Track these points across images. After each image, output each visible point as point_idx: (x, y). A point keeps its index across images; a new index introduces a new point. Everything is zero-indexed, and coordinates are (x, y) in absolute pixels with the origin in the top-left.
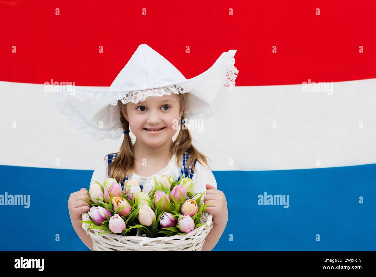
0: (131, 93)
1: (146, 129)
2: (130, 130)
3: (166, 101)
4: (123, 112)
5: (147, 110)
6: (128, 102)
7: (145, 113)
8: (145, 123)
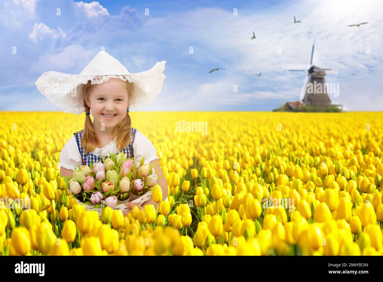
0: (97, 78)
1: (103, 114)
2: (90, 112)
3: (120, 96)
4: (86, 100)
5: (105, 100)
6: (95, 83)
7: (104, 102)
8: (104, 109)
